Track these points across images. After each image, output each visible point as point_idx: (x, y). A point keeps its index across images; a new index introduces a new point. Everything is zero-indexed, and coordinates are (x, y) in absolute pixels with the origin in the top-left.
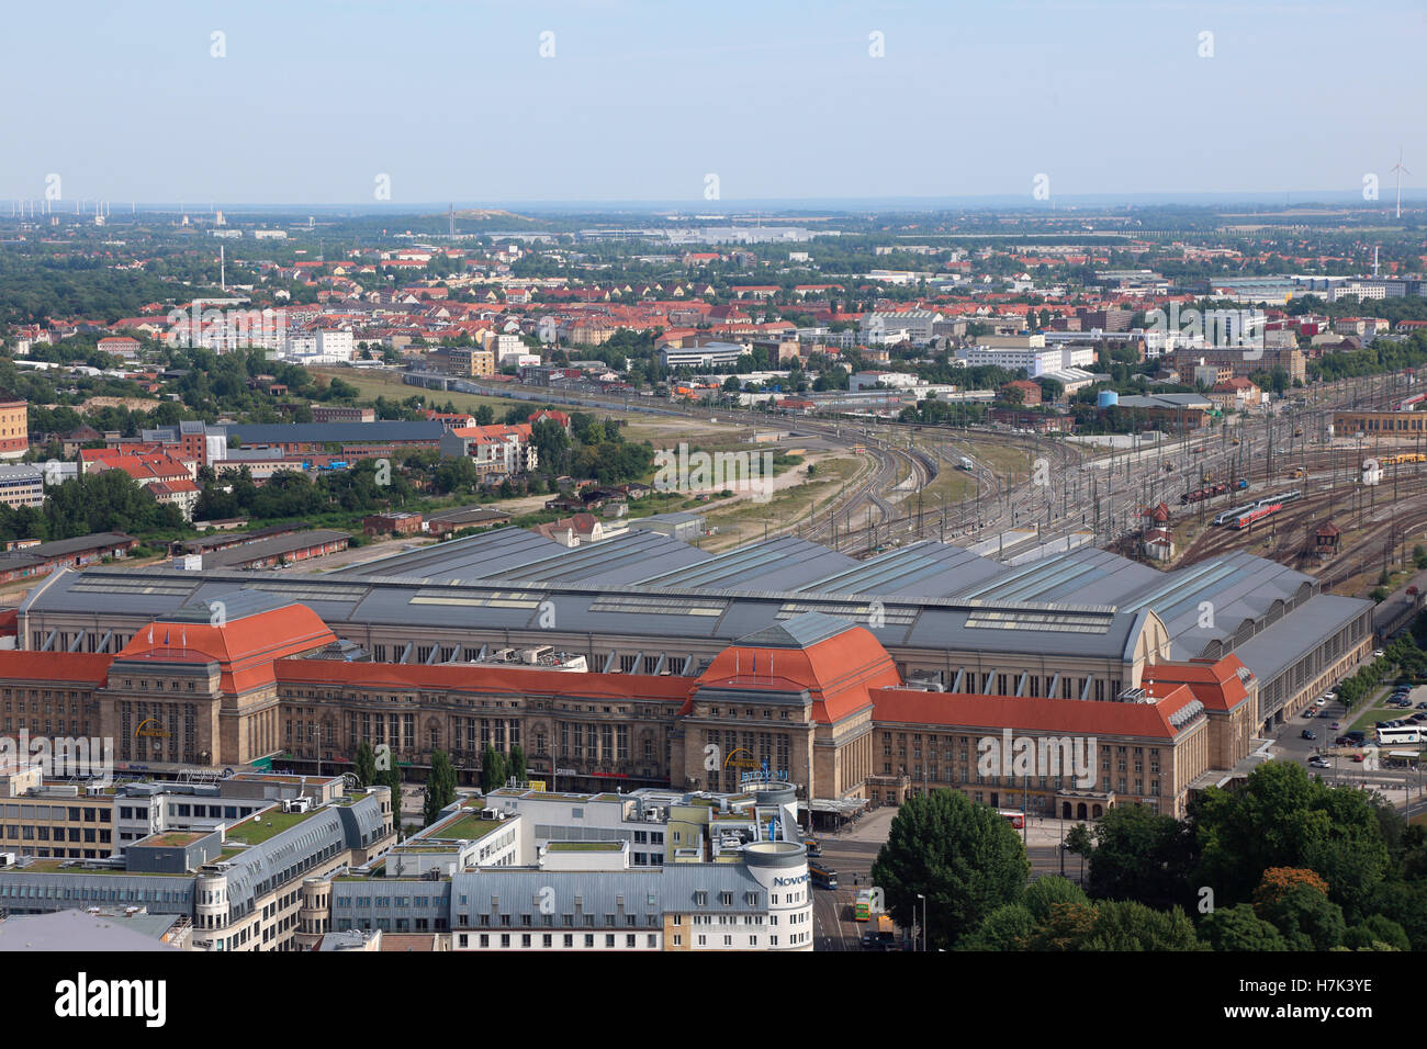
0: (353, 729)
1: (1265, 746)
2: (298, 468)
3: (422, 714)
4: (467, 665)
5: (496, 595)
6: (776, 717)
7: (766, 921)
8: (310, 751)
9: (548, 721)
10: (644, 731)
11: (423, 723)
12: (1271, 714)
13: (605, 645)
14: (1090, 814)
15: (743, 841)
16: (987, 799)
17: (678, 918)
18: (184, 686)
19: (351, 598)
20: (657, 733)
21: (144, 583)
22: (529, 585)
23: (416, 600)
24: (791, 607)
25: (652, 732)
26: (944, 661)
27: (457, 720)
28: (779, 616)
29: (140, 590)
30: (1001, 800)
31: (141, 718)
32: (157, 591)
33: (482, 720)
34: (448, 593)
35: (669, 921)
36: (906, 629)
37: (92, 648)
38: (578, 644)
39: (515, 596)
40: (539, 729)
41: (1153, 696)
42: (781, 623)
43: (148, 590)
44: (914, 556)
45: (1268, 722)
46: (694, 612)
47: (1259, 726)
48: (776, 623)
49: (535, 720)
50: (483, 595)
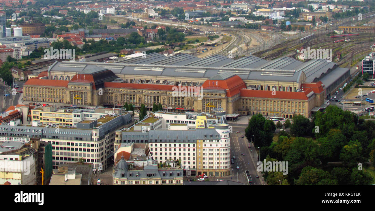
0: (122, 98)
1: (327, 102)
2: (105, 39)
3: (137, 95)
4: (147, 84)
5: (153, 68)
6: (218, 96)
7: (220, 141)
8: (112, 103)
9: (166, 97)
10: (188, 99)
11: (137, 97)
12: (328, 94)
13: (178, 79)
14: (289, 117)
15: (214, 124)
16: (266, 114)
17: (200, 140)
18: (84, 88)
19: (120, 68)
20: (191, 99)
21: (75, 65)
22: (161, 66)
23: (135, 69)
24: (221, 71)
25: (189, 99)
26: (256, 83)
27: (145, 96)
28: (219, 73)
29: (74, 66)
30: (269, 114)
31: (75, 95)
32: (78, 67)
33: (151, 96)
34: (142, 68)
35: (198, 141)
36: (247, 76)
37: (63, 79)
38: (172, 79)
39: (158, 68)
40: (164, 98)
41: (303, 90)
42: (219, 74)
43: (76, 67)
44: (247, 59)
45: (327, 96)
46: (199, 72)
47: (326, 97)
48: (218, 75)
49: (163, 96)
50: (150, 68)
